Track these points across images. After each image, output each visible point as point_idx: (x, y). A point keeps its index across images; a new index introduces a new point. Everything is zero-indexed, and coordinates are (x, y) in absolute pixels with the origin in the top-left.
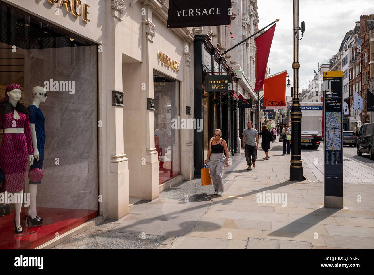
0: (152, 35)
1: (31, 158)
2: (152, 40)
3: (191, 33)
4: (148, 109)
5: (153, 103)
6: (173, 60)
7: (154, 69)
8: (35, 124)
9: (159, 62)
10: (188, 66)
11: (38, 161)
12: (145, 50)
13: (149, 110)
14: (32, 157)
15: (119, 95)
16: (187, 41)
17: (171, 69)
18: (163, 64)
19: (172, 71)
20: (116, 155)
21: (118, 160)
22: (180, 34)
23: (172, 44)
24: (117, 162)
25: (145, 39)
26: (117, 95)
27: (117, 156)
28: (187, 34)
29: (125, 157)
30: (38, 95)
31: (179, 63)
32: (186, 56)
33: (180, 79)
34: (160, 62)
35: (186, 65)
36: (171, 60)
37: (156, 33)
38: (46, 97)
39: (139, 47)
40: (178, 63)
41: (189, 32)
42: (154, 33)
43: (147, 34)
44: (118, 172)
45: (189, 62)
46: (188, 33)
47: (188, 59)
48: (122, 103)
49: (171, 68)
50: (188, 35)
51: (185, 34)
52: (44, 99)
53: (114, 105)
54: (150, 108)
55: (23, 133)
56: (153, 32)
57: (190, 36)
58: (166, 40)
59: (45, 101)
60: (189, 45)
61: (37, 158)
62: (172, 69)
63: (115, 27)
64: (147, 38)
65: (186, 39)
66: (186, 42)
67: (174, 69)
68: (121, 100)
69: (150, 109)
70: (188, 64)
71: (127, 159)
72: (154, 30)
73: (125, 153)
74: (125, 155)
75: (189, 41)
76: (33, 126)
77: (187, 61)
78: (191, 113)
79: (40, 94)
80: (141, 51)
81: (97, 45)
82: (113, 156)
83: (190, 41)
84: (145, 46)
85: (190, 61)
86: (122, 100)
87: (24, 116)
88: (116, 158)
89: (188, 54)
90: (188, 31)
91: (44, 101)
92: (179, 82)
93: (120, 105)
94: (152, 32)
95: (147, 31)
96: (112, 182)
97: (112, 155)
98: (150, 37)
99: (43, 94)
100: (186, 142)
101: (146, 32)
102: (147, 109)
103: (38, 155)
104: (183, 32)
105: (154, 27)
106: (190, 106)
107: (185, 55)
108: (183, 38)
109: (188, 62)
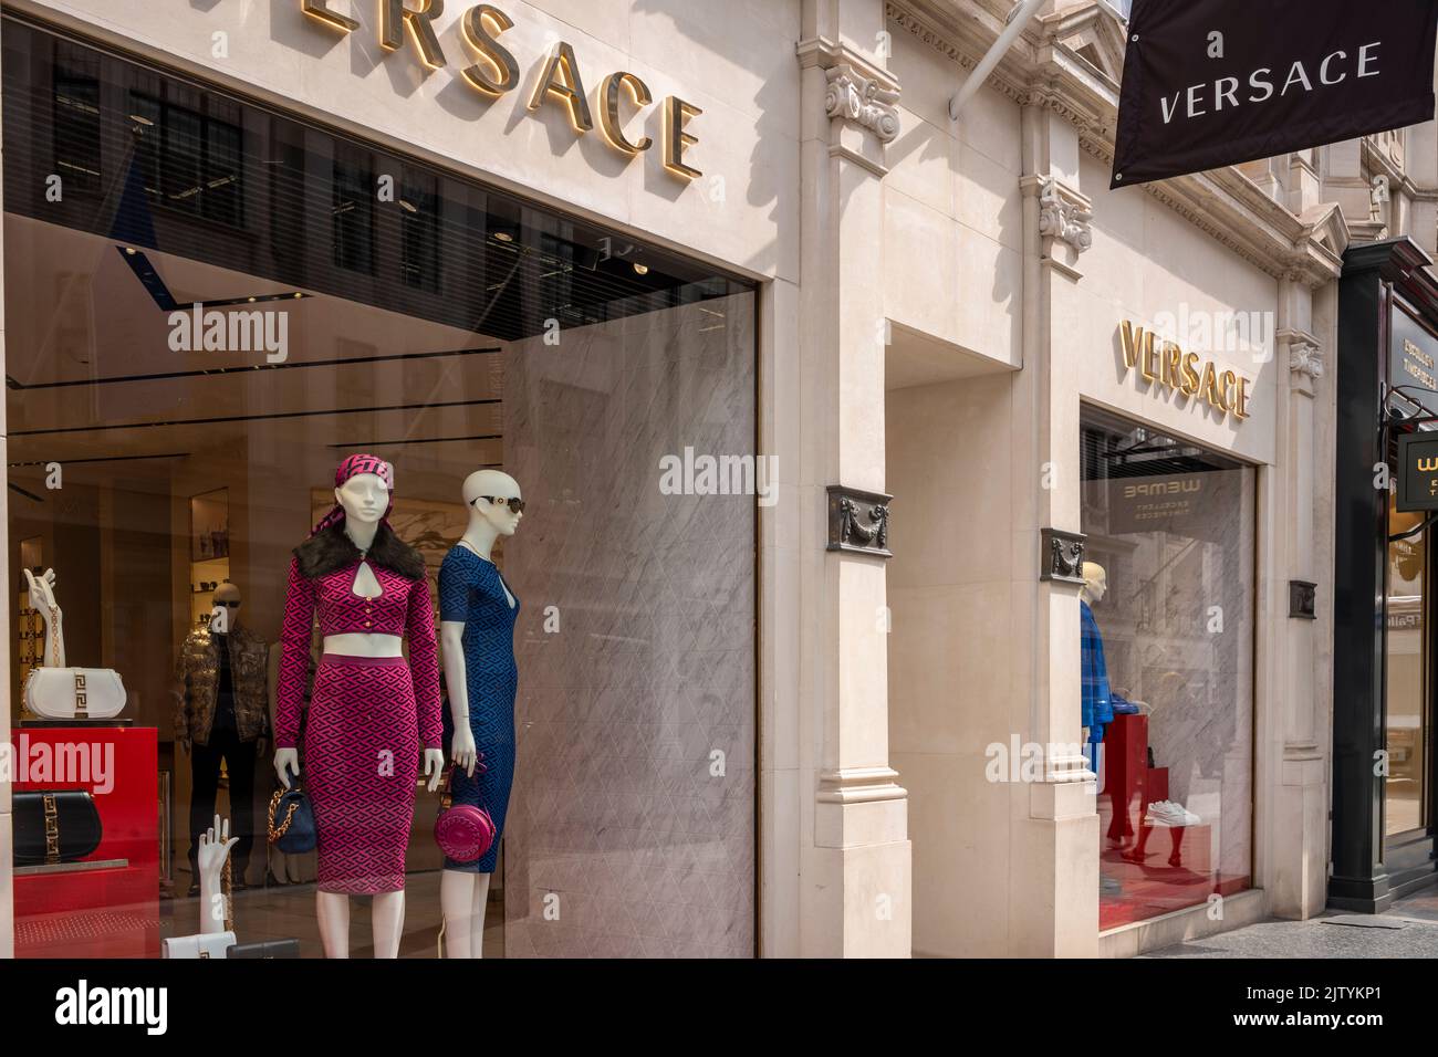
0: (1075, 247)
1: (433, 763)
2: (1076, 269)
3: (1318, 238)
4: (1045, 578)
5: (1074, 554)
6: (1211, 367)
7: (1081, 401)
8: (464, 624)
9: (1122, 372)
10: (1302, 392)
11: (470, 774)
12: (1032, 312)
13: (1047, 585)
14: (434, 755)
15: (857, 507)
16: (1300, 281)
17: (1199, 407)
18: (1148, 383)
19: (1205, 417)
20: (838, 770)
21: (847, 793)
22: (1259, 247)
23: (1206, 291)
24: (840, 802)
25: (1033, 263)
26: (848, 504)
27: (845, 774)
28: (1294, 244)
29: (893, 785)
30: (482, 505)
31: (1253, 379)
32: (1291, 351)
33: (1255, 455)
34: (1132, 371)
35: (1292, 392)
36: (1199, 367)
37: (1096, 234)
38: (520, 514)
39: (998, 296)
40: (1244, 381)
41: (1305, 233)
42: (1086, 232)
43: (1046, 238)
44: (845, 845)
45: (1312, 378)
46: (1300, 238)
47: (1303, 358)
48: (880, 544)
49: (1197, 400)
50: (1301, 250)
51: (1283, 243)
52: (510, 523)
53: (833, 548)
54: (1055, 576)
55: (400, 655)
56: (1079, 230)
57: (1310, 250)
58: (1174, 270)
59: (516, 529)
60: (1316, 295)
61: (465, 763)
62: (1208, 408)
63: (847, 201)
64: (1043, 257)
65: (1296, 268)
66: (1295, 284)
67: (1216, 406)
68: (872, 529)
69: (1051, 579)
70: (1305, 384)
71: (903, 791)
72: (1082, 219)
73: (891, 765)
74: (896, 773)
75: (1313, 277)
76: (454, 631)
77: (1297, 372)
78: (1315, 615)
79: (491, 500)
80: (1009, 317)
81: (755, 287)
82: (826, 776)
83: (1318, 279)
84: (1033, 292)
85: (1318, 368)
86: (881, 528)
87: (402, 587)
88: (836, 783)
89: (1303, 340)
90: (1302, 228)
91: (512, 531)
92: (1253, 470)
93: (868, 549)
94: (1068, 228)
95: (1044, 224)
96: (822, 888)
97: (824, 770)
98: (1059, 254)
99: (500, 501)
100: (1286, 743)
101: (1041, 231)
102: (1043, 580)
103: (468, 751)
104: (1272, 233)
105: (1084, 207)
106: (1309, 580)
107: (1286, 345)
108: (1277, 264)
109: (1306, 378)
